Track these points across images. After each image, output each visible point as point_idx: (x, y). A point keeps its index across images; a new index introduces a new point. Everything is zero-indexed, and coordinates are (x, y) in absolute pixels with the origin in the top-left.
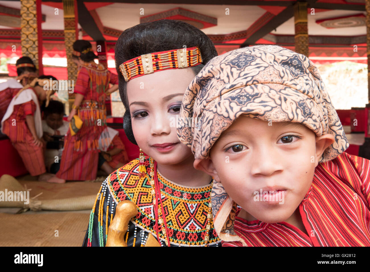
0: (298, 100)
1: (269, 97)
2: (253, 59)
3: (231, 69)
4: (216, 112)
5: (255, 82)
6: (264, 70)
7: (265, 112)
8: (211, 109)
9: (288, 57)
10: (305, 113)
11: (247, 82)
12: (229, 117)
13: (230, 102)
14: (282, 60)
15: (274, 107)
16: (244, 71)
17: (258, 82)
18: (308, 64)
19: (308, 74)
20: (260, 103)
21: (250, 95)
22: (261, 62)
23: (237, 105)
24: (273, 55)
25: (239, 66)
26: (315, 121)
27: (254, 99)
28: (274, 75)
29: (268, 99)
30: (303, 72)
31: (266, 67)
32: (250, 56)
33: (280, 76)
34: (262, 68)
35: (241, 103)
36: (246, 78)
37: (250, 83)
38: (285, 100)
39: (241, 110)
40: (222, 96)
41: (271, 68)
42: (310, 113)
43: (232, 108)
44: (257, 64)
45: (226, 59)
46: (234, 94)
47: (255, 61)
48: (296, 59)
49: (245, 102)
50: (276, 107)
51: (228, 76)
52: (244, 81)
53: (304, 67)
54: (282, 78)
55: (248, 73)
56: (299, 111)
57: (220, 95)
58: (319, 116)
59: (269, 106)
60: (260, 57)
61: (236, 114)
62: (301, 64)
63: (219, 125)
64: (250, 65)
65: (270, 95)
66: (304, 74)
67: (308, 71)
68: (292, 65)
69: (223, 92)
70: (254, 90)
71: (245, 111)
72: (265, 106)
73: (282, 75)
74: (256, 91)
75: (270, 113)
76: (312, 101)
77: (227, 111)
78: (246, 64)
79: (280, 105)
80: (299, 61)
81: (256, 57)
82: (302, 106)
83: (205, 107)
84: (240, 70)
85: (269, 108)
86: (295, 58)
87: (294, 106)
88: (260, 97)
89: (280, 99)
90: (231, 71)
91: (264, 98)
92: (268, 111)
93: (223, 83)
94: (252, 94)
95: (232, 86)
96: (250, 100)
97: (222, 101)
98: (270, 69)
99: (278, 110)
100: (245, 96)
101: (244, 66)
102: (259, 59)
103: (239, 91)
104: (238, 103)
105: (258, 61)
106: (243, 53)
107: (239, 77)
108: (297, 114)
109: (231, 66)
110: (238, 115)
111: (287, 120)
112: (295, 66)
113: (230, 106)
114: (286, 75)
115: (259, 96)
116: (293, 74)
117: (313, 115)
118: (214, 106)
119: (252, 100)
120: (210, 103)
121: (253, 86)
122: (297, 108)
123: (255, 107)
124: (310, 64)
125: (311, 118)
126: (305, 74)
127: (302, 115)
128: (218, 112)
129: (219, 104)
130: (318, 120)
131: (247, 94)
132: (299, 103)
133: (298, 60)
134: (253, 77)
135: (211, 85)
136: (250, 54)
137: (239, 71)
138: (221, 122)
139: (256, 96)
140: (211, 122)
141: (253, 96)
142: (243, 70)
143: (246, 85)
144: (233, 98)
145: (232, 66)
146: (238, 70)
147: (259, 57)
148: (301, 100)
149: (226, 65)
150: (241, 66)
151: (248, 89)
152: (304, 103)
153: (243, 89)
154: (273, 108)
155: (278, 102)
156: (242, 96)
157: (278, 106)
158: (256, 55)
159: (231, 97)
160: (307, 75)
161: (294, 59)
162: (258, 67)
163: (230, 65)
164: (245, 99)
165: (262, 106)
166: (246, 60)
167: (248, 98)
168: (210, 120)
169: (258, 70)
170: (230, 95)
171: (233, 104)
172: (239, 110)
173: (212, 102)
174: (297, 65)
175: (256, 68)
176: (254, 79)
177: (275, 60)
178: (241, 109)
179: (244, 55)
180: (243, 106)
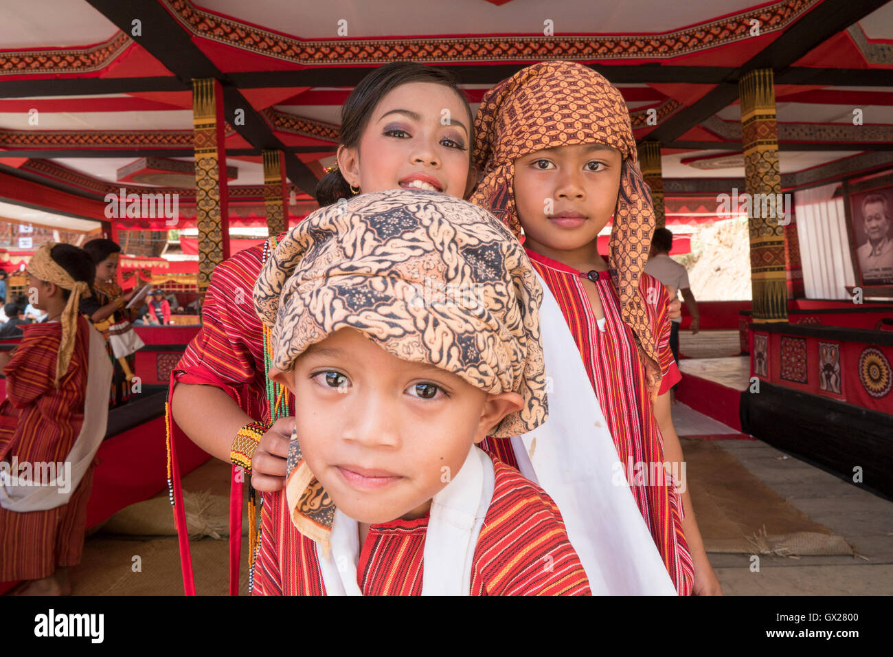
0: (461, 331)
1: (408, 311)
2: (412, 227)
3: (365, 233)
4: (308, 306)
5: (393, 275)
6: (421, 256)
7: (389, 336)
8: (303, 296)
9: (481, 241)
10: (465, 357)
11: (380, 270)
12: (322, 324)
13: (335, 298)
14: (467, 245)
15: (410, 333)
16: (385, 245)
17: (399, 276)
18: (516, 262)
19: (507, 282)
20: (386, 316)
21: (373, 296)
22: (424, 237)
23: (344, 308)
24: (454, 229)
25: (380, 233)
26: (485, 374)
27: (378, 306)
28: (435, 271)
29: (404, 314)
30: (500, 276)
31: (426, 252)
32: (410, 219)
33: (447, 276)
34: (419, 252)
35: (352, 305)
36: (380, 261)
37: (385, 274)
38: (436, 324)
39: (345, 320)
40: (330, 279)
41: (436, 256)
42: (477, 359)
43: (332, 310)
44: (414, 240)
45: (371, 207)
46: (348, 283)
47: (413, 232)
48: (493, 249)
49: (360, 306)
50: (414, 332)
51: (354, 245)
52: (375, 267)
53: (504, 268)
54: (449, 280)
55: (390, 252)
56: (454, 351)
57: (327, 276)
58: (497, 365)
59: (400, 326)
60: (427, 228)
61: (335, 323)
62: (500, 263)
63: (306, 331)
64: (401, 237)
65: (411, 307)
66: (500, 280)
67: (508, 277)
68: (483, 259)
69: (332, 273)
70: (386, 288)
71: (352, 324)
72: (392, 325)
73: (451, 274)
74: (390, 292)
75: (398, 340)
76: (492, 336)
77: (323, 312)
78: (396, 232)
79: (423, 332)
80: (498, 255)
81: (421, 224)
82: (466, 343)
83: (298, 285)
84: (379, 241)
85: (398, 331)
86: (494, 246)
87: (448, 340)
88: (390, 305)
89: (426, 320)
90: (363, 236)
91: (397, 308)
92: (395, 336)
93: (342, 254)
94: (379, 295)
95: (352, 268)
96: (370, 304)
97: (324, 290)
98: (432, 258)
99: (416, 339)
100: (365, 294)
101: (388, 235)
102: (423, 230)
103: (360, 279)
104: (346, 303)
105: (419, 234)
106: (404, 204)
107: (372, 254)
108: (449, 356)
109: (367, 227)
110: (337, 327)
111: (425, 361)
112: (487, 262)
113: (331, 305)
114: (459, 276)
115: (389, 302)
116: (477, 276)
117: (484, 362)
118: (309, 293)
119: (373, 307)
120: (307, 283)
121: (388, 280)
122: (453, 344)
123: (373, 321)
124: (519, 263)
125: (477, 367)
126: (502, 282)
127: (459, 360)
128: (311, 307)
129: (318, 291)
130: (491, 373)
131: (370, 292)
132: (460, 335)
133: (497, 252)
134: (393, 263)
135: (326, 249)
136: (414, 213)
137: (376, 243)
138: (310, 327)
139: (386, 300)
140: (297, 318)
141: (378, 299)
142: (383, 242)
143: (376, 275)
144: (342, 291)
145: (369, 227)
146: (375, 239)
147: (424, 227)
148: (466, 331)
149: (361, 221)
150: (385, 234)
151: (377, 283)
152: (473, 337)
153: (369, 279)
154: (406, 332)
155: (421, 324)
156: (359, 292)
157: (418, 333)
158: (421, 220)
159: (340, 288)
160: (505, 284)
161: (491, 248)
162: (413, 248)
163: (366, 223)
164: (363, 300)
165: (387, 323)
166: (399, 223)
167: (368, 300)
168: (296, 315)
169: (410, 252)
170: (340, 284)
171: (338, 304)
172: (342, 318)
173: (310, 282)
174: (492, 261)
175: (407, 247)
176: (394, 268)
177: (453, 241)
178: (347, 317)
179: (403, 212)
180: (354, 313)
